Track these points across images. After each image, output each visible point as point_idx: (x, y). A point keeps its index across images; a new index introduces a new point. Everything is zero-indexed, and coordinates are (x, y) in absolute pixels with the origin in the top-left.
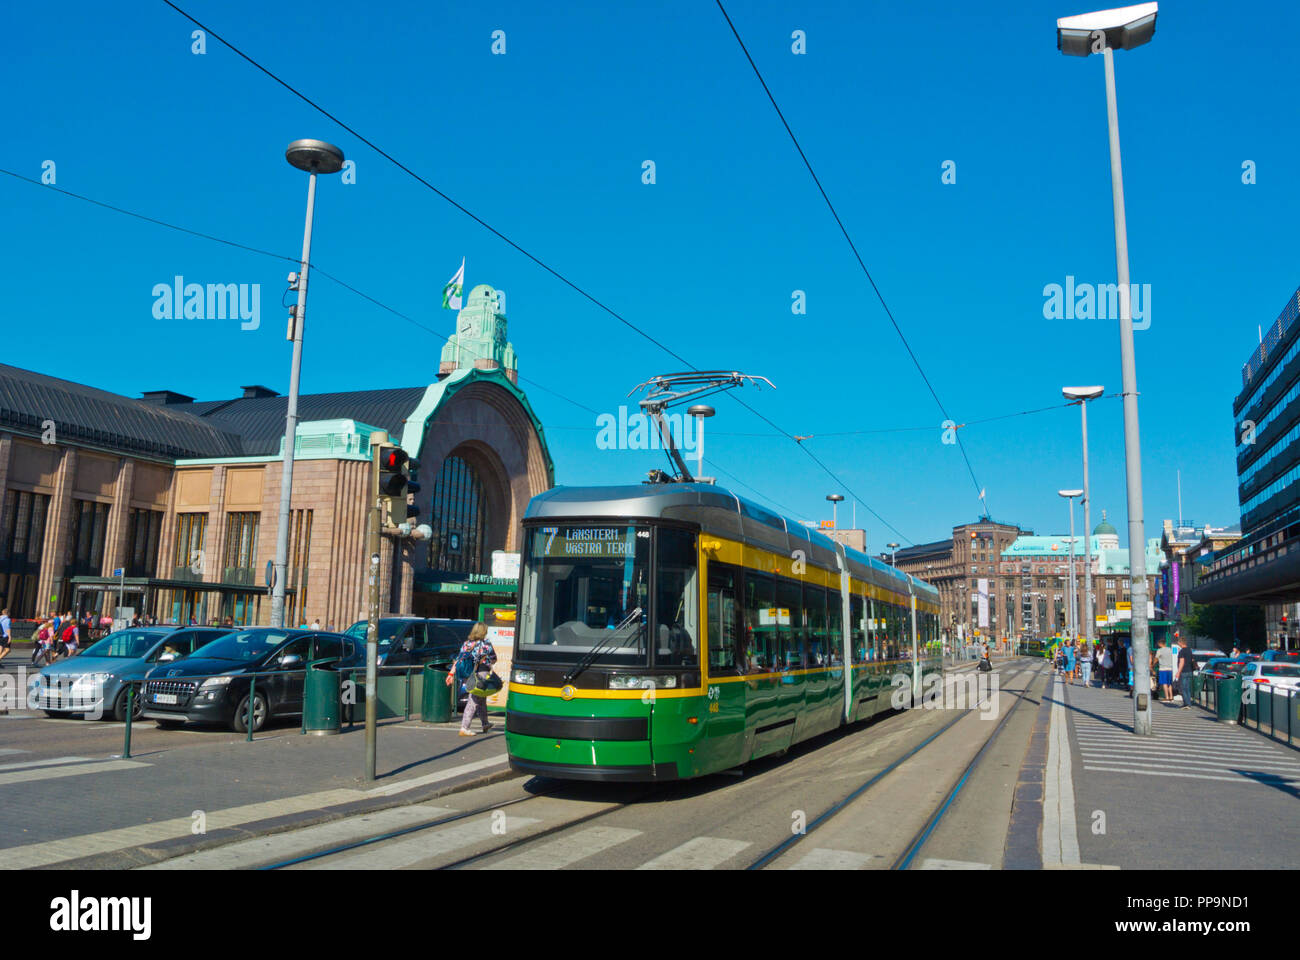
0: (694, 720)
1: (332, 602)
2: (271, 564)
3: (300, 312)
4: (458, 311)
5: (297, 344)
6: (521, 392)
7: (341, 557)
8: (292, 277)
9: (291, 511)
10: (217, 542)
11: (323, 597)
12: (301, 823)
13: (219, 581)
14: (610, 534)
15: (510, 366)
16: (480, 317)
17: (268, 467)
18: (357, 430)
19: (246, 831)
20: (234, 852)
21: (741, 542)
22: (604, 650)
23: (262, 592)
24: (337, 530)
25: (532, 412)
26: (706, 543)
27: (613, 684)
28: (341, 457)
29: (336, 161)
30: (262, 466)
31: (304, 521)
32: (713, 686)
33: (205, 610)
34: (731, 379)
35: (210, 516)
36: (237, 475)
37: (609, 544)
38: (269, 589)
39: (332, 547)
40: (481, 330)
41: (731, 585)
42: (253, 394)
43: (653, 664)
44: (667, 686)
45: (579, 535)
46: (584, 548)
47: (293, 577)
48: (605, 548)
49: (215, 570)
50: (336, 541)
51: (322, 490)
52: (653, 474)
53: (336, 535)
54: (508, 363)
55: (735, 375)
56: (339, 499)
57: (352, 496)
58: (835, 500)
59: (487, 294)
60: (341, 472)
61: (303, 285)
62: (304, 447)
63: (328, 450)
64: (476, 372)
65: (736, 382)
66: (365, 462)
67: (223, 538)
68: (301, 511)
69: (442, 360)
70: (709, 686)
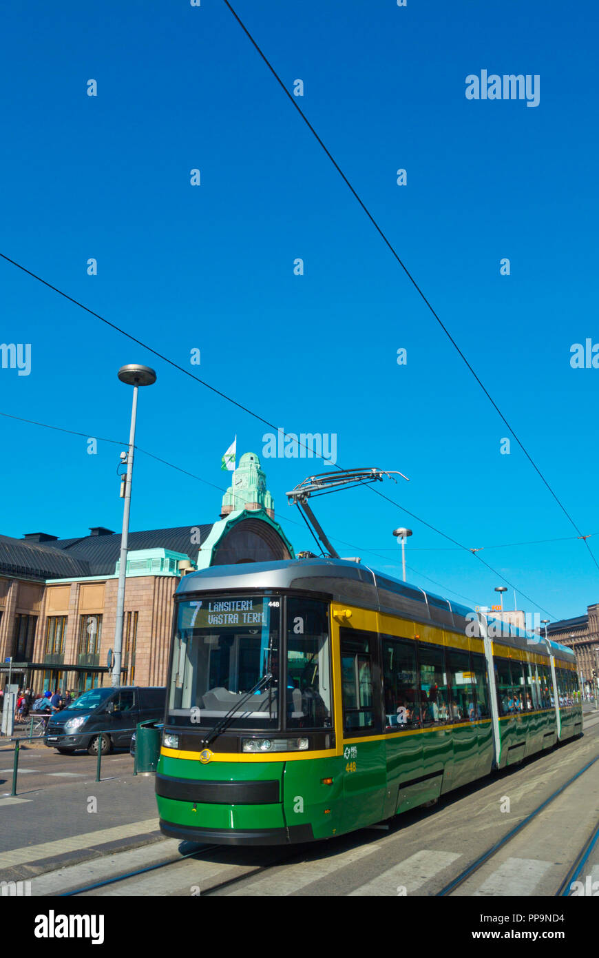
0: (329, 781)
1: (152, 676)
2: (111, 652)
3: (129, 478)
4: (232, 472)
5: (127, 500)
6: (277, 524)
7: (158, 644)
8: (123, 455)
9: (124, 613)
10: (74, 636)
11: (146, 672)
12: (136, 845)
13: (75, 664)
14: (246, 605)
15: (269, 507)
16: (247, 475)
17: (108, 583)
18: (167, 555)
19: (97, 852)
20: (90, 868)
21: (377, 611)
22: (238, 714)
23: (104, 670)
24: (155, 626)
25: (285, 537)
26: (337, 611)
27: (248, 748)
28: (157, 575)
29: (152, 377)
30: (103, 582)
31: (132, 620)
32: (350, 746)
33: (66, 685)
34: (371, 475)
35: (69, 617)
36: (87, 589)
37: (245, 614)
38: (110, 670)
39: (152, 637)
40: (248, 483)
41: (367, 651)
42: (97, 533)
43: (284, 727)
44: (300, 748)
45: (220, 607)
46: (224, 619)
47: (125, 659)
48: (241, 617)
49: (72, 655)
50: (154, 632)
51: (144, 598)
52: (302, 555)
53: (154, 629)
54: (268, 505)
55: (374, 471)
56: (156, 604)
57: (164, 601)
58: (501, 591)
59: (252, 459)
60: (157, 585)
61: (130, 460)
62: (132, 568)
63: (148, 570)
64: (247, 512)
65: (376, 477)
66: (173, 577)
67: (77, 633)
68: (130, 613)
69: (223, 504)
70: (345, 746)
